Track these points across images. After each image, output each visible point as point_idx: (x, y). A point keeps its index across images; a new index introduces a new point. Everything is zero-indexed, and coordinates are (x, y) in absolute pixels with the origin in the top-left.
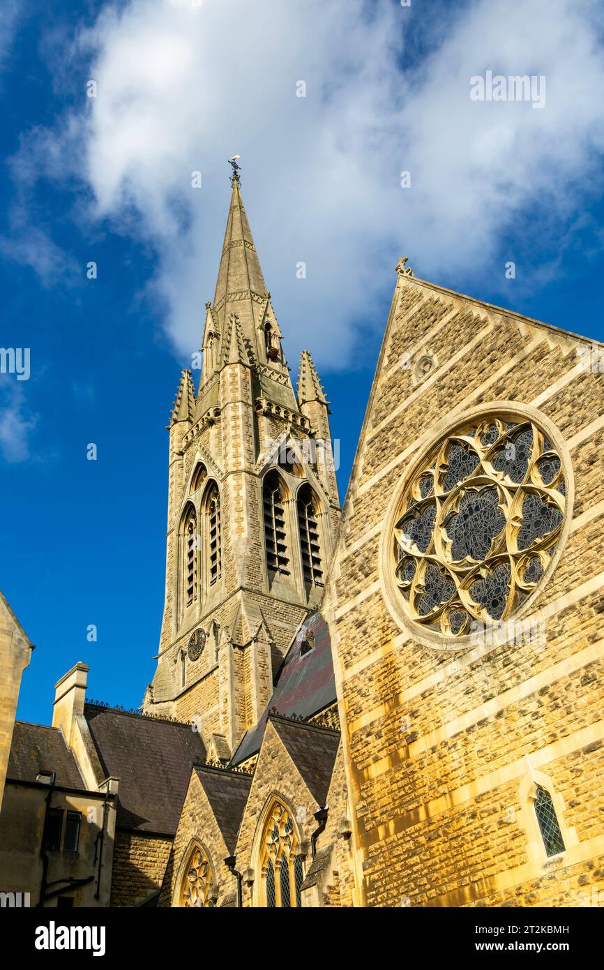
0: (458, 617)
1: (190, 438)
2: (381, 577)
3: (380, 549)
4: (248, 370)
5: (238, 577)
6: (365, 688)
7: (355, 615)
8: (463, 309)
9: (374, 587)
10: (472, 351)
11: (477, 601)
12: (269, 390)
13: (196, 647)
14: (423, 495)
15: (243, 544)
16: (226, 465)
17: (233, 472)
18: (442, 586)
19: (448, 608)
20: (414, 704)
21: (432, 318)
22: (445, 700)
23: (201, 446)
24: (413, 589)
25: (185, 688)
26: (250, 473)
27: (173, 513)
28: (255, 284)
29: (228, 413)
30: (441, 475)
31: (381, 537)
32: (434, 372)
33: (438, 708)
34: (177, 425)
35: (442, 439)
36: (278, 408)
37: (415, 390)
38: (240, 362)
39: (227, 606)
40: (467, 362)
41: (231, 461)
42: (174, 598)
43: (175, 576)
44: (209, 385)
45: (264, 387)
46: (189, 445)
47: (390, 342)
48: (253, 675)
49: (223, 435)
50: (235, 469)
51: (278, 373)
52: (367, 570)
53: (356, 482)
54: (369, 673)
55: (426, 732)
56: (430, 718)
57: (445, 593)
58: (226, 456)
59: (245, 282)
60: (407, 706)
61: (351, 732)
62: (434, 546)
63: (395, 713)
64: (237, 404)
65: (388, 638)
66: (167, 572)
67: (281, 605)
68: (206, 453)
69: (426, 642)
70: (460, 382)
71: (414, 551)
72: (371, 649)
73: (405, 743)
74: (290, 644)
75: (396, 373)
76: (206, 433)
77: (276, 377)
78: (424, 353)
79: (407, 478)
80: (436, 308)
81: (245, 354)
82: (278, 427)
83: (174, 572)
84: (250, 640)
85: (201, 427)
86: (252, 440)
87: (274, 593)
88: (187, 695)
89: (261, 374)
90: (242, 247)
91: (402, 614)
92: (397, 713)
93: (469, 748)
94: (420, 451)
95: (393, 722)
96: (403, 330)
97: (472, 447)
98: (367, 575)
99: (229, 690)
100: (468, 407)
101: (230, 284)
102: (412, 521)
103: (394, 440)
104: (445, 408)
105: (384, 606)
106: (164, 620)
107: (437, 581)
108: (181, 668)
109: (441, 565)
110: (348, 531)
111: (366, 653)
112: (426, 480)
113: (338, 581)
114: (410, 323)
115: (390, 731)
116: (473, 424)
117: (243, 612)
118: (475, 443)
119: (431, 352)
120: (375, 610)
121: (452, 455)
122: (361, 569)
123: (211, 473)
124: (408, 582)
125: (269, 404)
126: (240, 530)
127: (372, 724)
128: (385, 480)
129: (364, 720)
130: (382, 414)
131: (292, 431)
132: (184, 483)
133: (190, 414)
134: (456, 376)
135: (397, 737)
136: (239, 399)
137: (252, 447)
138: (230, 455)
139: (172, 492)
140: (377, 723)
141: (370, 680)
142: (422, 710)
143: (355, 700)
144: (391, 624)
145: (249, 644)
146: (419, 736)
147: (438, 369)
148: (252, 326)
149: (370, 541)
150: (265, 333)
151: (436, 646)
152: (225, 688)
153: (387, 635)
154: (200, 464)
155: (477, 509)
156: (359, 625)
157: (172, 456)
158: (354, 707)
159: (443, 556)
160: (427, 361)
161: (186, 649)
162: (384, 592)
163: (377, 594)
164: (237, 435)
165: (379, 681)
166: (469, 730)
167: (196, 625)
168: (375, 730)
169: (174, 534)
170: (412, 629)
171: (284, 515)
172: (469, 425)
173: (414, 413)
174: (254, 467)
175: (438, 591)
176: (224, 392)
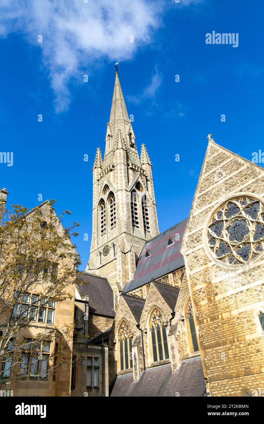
0: (231, 259)
1: (102, 175)
2: (203, 243)
3: (203, 234)
4: (125, 151)
5: (123, 228)
6: (198, 277)
7: (194, 254)
8: (234, 158)
9: (200, 246)
10: (238, 174)
11: (238, 254)
12: (131, 159)
13: (106, 251)
14: (218, 218)
15: (125, 216)
16: (117, 187)
17: (120, 190)
18: (226, 248)
19: (228, 255)
20: (217, 284)
21: (223, 159)
22: (228, 284)
23: (107, 178)
24: (215, 248)
25: (102, 265)
26: (126, 190)
27: (95, 202)
28: (125, 117)
29: (118, 167)
30: (226, 213)
31: (203, 230)
32: (223, 178)
33: (225, 286)
34: (96, 169)
35: (226, 201)
36: (135, 166)
37: (216, 183)
38: (122, 148)
39: (118, 238)
40: (236, 177)
41: (119, 185)
42: (96, 233)
43: (96, 225)
44: (109, 155)
45: (130, 158)
46: (101, 178)
47: (205, 164)
48: (129, 263)
49: (116, 175)
50: (121, 189)
51: (134, 152)
52: (198, 240)
53: (193, 210)
54: (200, 273)
55: (221, 293)
56: (223, 289)
57: (227, 251)
58: (117, 184)
59: (122, 116)
60: (214, 284)
61: (193, 291)
62: (223, 235)
63: (209, 286)
64: (121, 164)
65: (207, 263)
66: (93, 223)
67: (137, 239)
68: (109, 181)
69: (220, 265)
70: (234, 183)
71: (215, 236)
72: (200, 266)
73: (213, 295)
74: (140, 253)
75: (208, 175)
76: (109, 173)
77: (133, 154)
78: (219, 170)
79: (213, 212)
80: (224, 156)
81: (124, 146)
82: (135, 174)
83: (96, 224)
84: (128, 251)
85: (106, 171)
86: (127, 178)
87: (135, 234)
88: (103, 268)
89: (129, 153)
90: (120, 102)
91: (212, 256)
92: (210, 286)
93: (237, 299)
94: (218, 204)
95: (209, 289)
96: (211, 161)
97: (237, 205)
98: (198, 242)
99: (121, 268)
100: (237, 192)
101: (116, 116)
102: (214, 226)
103: (208, 198)
104: (228, 191)
105: (205, 253)
106: (92, 240)
107: (224, 246)
108: (100, 258)
109: (226, 242)
110: (190, 226)
111: (198, 267)
112: (220, 214)
113: (187, 242)
114: (214, 159)
115: (208, 291)
116: (238, 198)
117: (125, 241)
118: (238, 204)
119: (222, 171)
120: (201, 253)
121: (229, 207)
122: (196, 239)
123: (111, 189)
124: (213, 246)
125: (132, 165)
126: (123, 211)
127: (201, 289)
128: (204, 211)
129: (198, 287)
130: (203, 189)
131: (140, 175)
132: (100, 191)
133: (101, 165)
134: (232, 181)
135: (210, 293)
136: (122, 163)
137: (127, 181)
138: (119, 183)
139: (95, 194)
140: (203, 289)
141: (200, 275)
142: (219, 286)
143: (195, 281)
144: (208, 259)
145: (128, 252)
146: (218, 294)
147: (225, 177)
148: (125, 134)
149: (199, 231)
150: (130, 136)
151: (225, 267)
152: (119, 267)
153: (206, 262)
154: (106, 185)
155: (239, 225)
156: (196, 258)
157: (94, 180)
158: (194, 283)
159: (226, 239)
160: (220, 174)
161: (102, 252)
162: (205, 248)
163: (202, 248)
164: (122, 176)
165: (203, 276)
166: (237, 294)
167: (106, 244)
168: (202, 291)
169: (96, 210)
170: (215, 261)
171: (137, 206)
172: (237, 198)
173: (216, 191)
174: (128, 188)
175: (224, 250)
176: (116, 159)
